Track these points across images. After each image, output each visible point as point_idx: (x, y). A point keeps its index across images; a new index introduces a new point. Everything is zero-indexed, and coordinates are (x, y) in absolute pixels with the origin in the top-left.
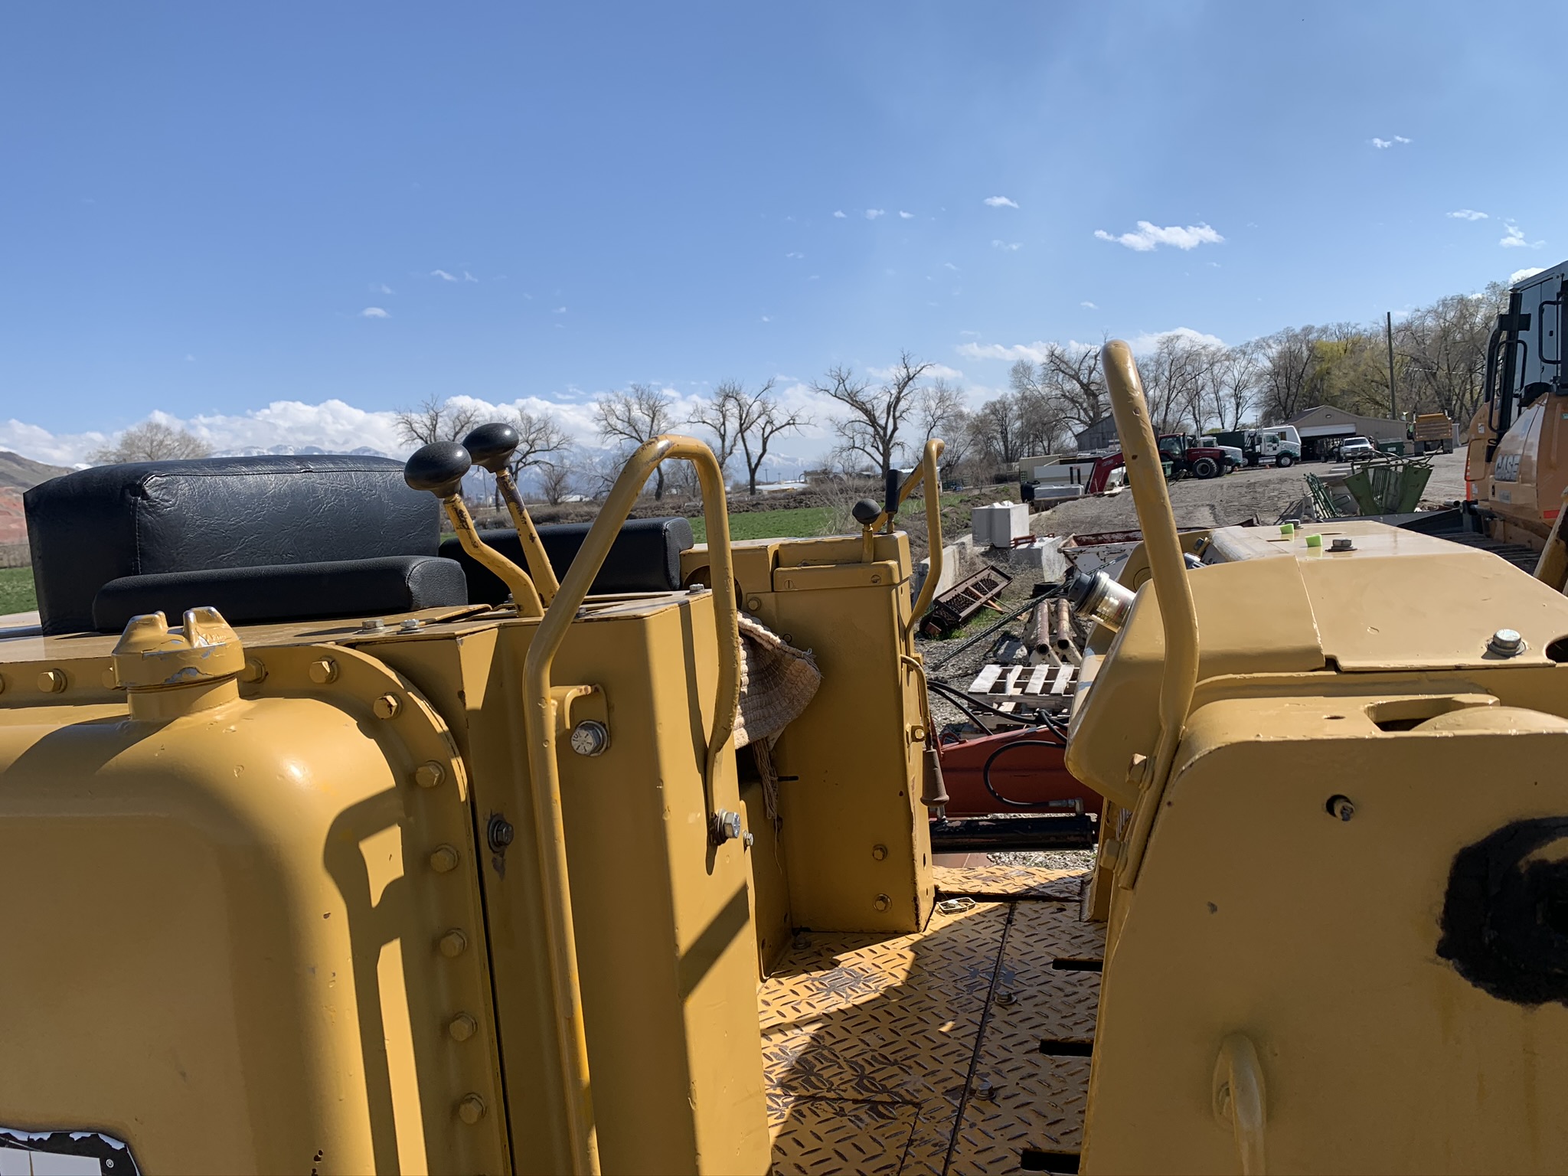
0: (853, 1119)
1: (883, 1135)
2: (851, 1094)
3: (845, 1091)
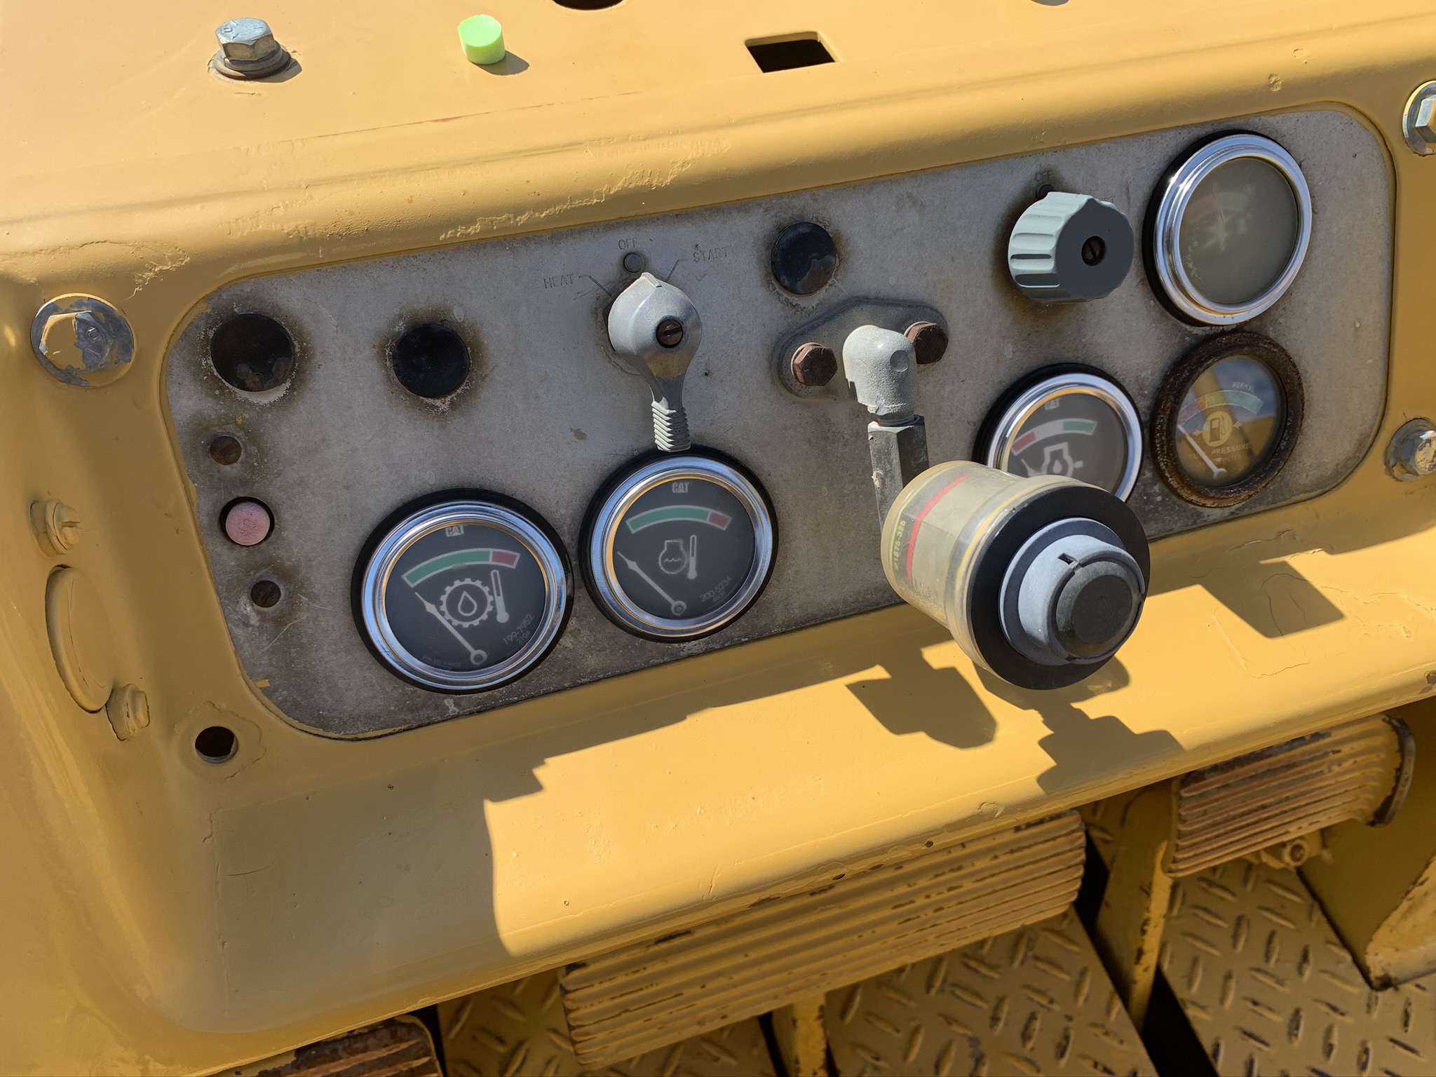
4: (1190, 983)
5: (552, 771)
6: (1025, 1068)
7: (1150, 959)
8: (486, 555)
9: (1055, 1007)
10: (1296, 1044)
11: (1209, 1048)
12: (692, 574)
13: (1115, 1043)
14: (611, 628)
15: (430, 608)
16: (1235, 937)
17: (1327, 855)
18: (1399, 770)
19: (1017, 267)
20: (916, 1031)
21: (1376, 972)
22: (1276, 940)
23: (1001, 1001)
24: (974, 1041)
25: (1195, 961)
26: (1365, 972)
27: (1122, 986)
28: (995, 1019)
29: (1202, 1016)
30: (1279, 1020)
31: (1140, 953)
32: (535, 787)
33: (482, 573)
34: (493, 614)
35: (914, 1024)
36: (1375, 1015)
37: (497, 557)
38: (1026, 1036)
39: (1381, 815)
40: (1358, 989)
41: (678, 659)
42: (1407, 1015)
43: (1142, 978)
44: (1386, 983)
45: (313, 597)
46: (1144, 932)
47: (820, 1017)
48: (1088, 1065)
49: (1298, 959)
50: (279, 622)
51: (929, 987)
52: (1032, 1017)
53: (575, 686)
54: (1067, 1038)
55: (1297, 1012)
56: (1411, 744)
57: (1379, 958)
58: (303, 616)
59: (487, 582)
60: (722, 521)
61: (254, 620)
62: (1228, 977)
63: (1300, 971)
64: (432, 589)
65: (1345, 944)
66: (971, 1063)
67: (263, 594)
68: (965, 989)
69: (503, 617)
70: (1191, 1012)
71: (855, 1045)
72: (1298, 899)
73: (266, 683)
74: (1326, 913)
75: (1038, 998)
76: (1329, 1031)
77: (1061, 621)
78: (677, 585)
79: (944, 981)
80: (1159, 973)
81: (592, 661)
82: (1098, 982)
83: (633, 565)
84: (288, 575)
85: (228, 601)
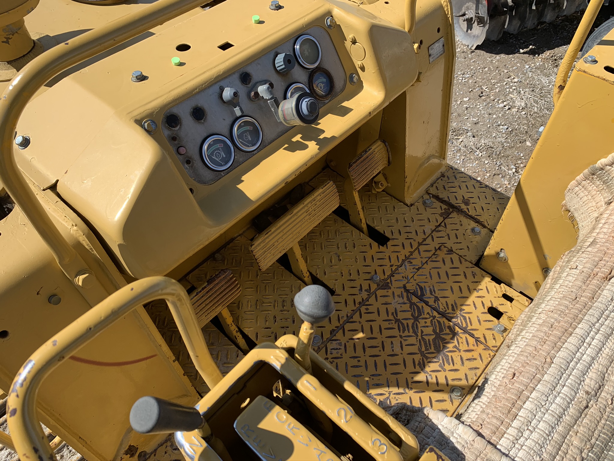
0: (433, 293)
1: (427, 278)
2: (427, 309)
3: (428, 313)
4: (374, 223)
5: (243, 178)
6: (348, 253)
7: (363, 221)
8: (218, 146)
9: (349, 240)
10: (399, 223)
11: (383, 233)
12: (250, 139)
13: (364, 240)
14: (242, 152)
15: (213, 157)
16: (379, 211)
17: (389, 185)
18: (387, 150)
19: (278, 69)
20: (323, 257)
21: (409, 204)
22: (387, 207)
23: (338, 244)
24: (336, 254)
25: (373, 219)
26: (407, 205)
27: (361, 230)
28: (338, 248)
29: (379, 227)
30: (394, 221)
31: (361, 220)
32: (243, 181)
33: (218, 149)
34: (223, 156)
35: (322, 257)
36: (412, 211)
37: (220, 145)
38: (346, 248)
39: (389, 163)
40: (407, 208)
41: (254, 155)
42: (418, 208)
43: (364, 226)
44: (412, 205)
45: (195, 161)
46: (359, 214)
47: (302, 257)
48: (361, 247)
49: (393, 209)
50: (192, 167)
51: (322, 249)
52: (346, 244)
53: (240, 165)
54: (354, 244)
55: (397, 218)
56: (387, 144)
57: (408, 201)
58: (195, 165)
59: (220, 151)
60: (251, 128)
61: (188, 168)
62: (381, 218)
63: (394, 210)
64: (212, 154)
65: (401, 202)
66: (338, 257)
67: (188, 162)
68: (329, 246)
69: (224, 156)
70: (376, 228)
71: (312, 266)
72: (389, 198)
73: (194, 178)
74: (395, 198)
75: (345, 240)
76: (404, 218)
78: (248, 142)
79: (324, 246)
80: (367, 225)
81: (241, 160)
82: (356, 231)
83: (241, 140)
84: (191, 158)
85: (184, 165)
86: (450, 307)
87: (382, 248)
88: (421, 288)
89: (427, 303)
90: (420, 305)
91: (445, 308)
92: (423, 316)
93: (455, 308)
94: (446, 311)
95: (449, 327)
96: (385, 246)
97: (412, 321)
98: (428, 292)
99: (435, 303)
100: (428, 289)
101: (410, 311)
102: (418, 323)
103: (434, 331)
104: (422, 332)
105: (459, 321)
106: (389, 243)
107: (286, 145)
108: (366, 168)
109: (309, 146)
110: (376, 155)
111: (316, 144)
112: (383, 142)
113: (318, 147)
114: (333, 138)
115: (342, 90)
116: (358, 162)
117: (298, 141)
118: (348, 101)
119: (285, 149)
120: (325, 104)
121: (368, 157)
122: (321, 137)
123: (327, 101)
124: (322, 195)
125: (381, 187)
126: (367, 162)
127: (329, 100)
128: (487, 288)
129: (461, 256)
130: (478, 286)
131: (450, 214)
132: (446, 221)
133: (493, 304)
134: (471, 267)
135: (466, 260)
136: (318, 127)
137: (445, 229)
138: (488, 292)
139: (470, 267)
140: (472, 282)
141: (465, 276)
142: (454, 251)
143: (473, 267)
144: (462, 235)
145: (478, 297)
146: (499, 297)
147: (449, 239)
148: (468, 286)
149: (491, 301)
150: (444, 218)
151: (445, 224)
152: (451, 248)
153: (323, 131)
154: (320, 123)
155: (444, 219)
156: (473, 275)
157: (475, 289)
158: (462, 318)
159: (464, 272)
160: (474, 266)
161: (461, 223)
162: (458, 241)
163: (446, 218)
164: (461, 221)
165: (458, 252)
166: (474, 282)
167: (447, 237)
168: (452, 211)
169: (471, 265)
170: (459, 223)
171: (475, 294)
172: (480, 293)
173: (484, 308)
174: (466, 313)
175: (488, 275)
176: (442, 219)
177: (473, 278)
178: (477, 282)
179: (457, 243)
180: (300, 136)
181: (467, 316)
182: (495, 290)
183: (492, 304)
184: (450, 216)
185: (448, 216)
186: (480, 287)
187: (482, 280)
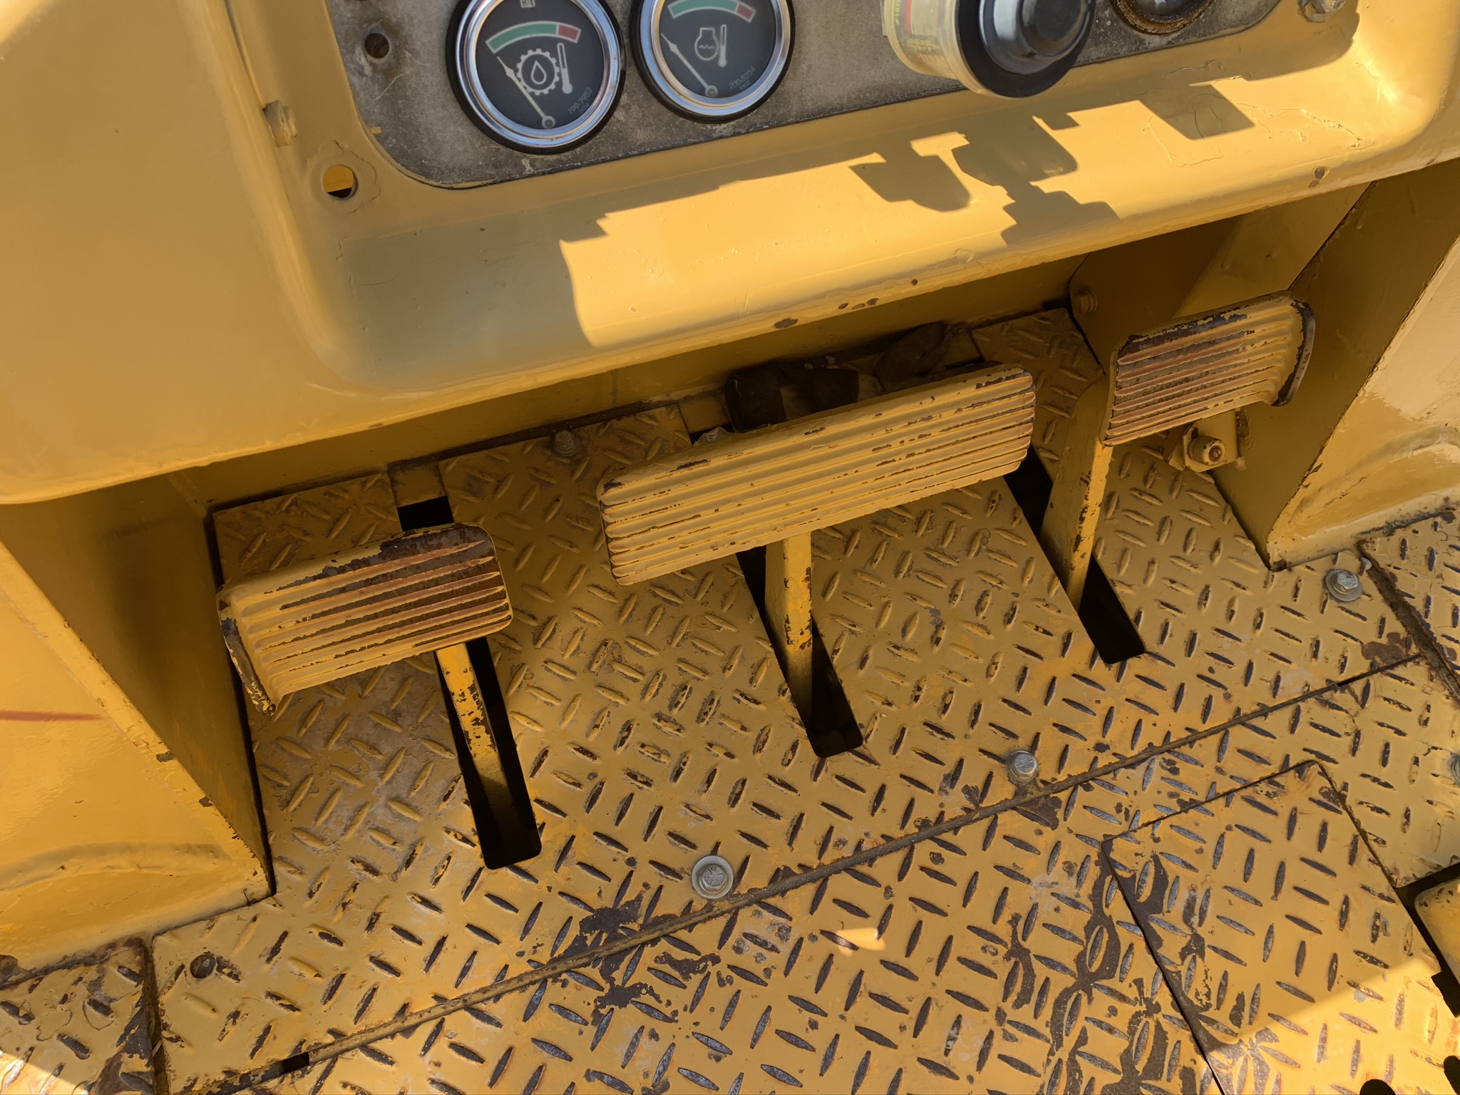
0: (1195, 920)
1: (1200, 851)
2: (1142, 965)
3: (1139, 983)
4: (1119, 568)
5: (612, 222)
6: (978, 631)
7: (1086, 546)
8: (552, 29)
9: (1004, 587)
10: (1204, 610)
11: (1132, 616)
12: (723, 62)
13: (1054, 612)
14: (656, 105)
15: (509, 72)
16: (1160, 533)
17: (1241, 463)
18: (1301, 348)
20: (886, 605)
21: (1274, 558)
22: (1194, 534)
23: (958, 582)
24: (935, 612)
25: (1124, 552)
26: (1265, 558)
27: (1061, 571)
28: (953, 596)
29: (1128, 591)
30: (1192, 594)
31: (1079, 539)
32: (599, 233)
33: (549, 44)
34: (560, 84)
35: (887, 599)
36: (1270, 589)
37: (562, 31)
38: (979, 608)
39: (1283, 395)
40: (1259, 570)
41: (710, 138)
42: (1297, 589)
43: (1080, 565)
44: (1282, 566)
45: (415, 53)
46: (1082, 519)
47: (807, 579)
48: (1031, 629)
49: (1211, 548)
50: (388, 73)
51: (897, 573)
52: (985, 594)
53: (627, 156)
54: (1014, 609)
55: (1207, 587)
56: (1312, 324)
57: (1278, 547)
58: (408, 71)
59: (554, 54)
60: (748, 14)
61: (368, 70)
62: (1153, 562)
63: (1212, 557)
64: (512, 54)
65: (1250, 536)
66: (933, 628)
67: (375, 45)
68: (926, 573)
69: (567, 88)
70: (1119, 589)
71: (834, 616)
72: (1213, 504)
73: (378, 130)
74: (1236, 514)
75: (989, 580)
76: (1232, 602)
77: (1026, 16)
78: (709, 70)
79: (909, 569)
80: (1094, 565)
81: (641, 136)
82: (1041, 568)
83: (674, 48)
84: (395, 30)
85: (347, 51)
86: (1230, 1002)
87: (1101, 671)
88: (1161, 881)
89: (1152, 945)
90: (1129, 937)
91: (1208, 995)
92: (1113, 983)
93: (1246, 1014)
94: (1208, 1007)
95: (1188, 1075)
96: (1115, 666)
97: (1069, 981)
98: (1179, 906)
99: (1183, 957)
100: (1183, 895)
101: (1081, 942)
102: (1084, 999)
103: (1128, 1059)
104: (1083, 1039)
105: (1236, 1073)
106: (1135, 665)
107: (875, 158)
108: (1187, 380)
109: (973, 202)
110: (1249, 348)
111: (1007, 209)
112: (1301, 311)
113: (1012, 222)
114: (1100, 211)
115: (1249, 21)
116: (1167, 344)
117: (935, 160)
118: (1249, 77)
119: (859, 170)
120: (1139, 49)
121: (1212, 343)
122: (1048, 186)
123: (1156, 41)
124: (966, 412)
125: (1206, 458)
126: (1201, 361)
127: (1165, 40)
128: (1401, 1001)
129: (1363, 834)
130: (1370, 977)
131: (1404, 662)
132: (1377, 681)
133: (1395, 1074)
134: (1381, 896)
135: (1376, 860)
136: (1055, 134)
137: (1356, 707)
138: (1399, 1021)
139: (1378, 891)
140: (1358, 953)
141: (1344, 915)
142: (1348, 802)
143: (1389, 899)
144: (1410, 760)
145: (1352, 1019)
146: (1429, 1061)
147: (1354, 751)
148: (1335, 958)
149: (1391, 1060)
150: (1372, 665)
151: (1366, 690)
152: (1345, 786)
153: (1069, 164)
154: (1073, 124)
155: (1374, 670)
156: (1375, 928)
157: (1354, 985)
158: (1251, 1066)
159: (1346, 901)
160: (1394, 895)
161: (1426, 715)
162: (1383, 773)
163: (1381, 670)
164: (1428, 708)
165: (1361, 813)
166: (1365, 956)
167: (1349, 740)
168: (1417, 656)
169: (1383, 886)
170: (1417, 710)
171: (1346, 1001)
172: (1366, 1009)
173: (1353, 1073)
174: (1275, 1055)
175: (1431, 958)
176: (1364, 666)
177: (1369, 938)
178: (1374, 961)
179: (1375, 780)
180: (959, 140)
181: (1275, 1068)
182: (1427, 1023)
183: (1390, 1073)
184: (1399, 671)
185: (1392, 667)
186: (1377, 986)
187: (1398, 963)
